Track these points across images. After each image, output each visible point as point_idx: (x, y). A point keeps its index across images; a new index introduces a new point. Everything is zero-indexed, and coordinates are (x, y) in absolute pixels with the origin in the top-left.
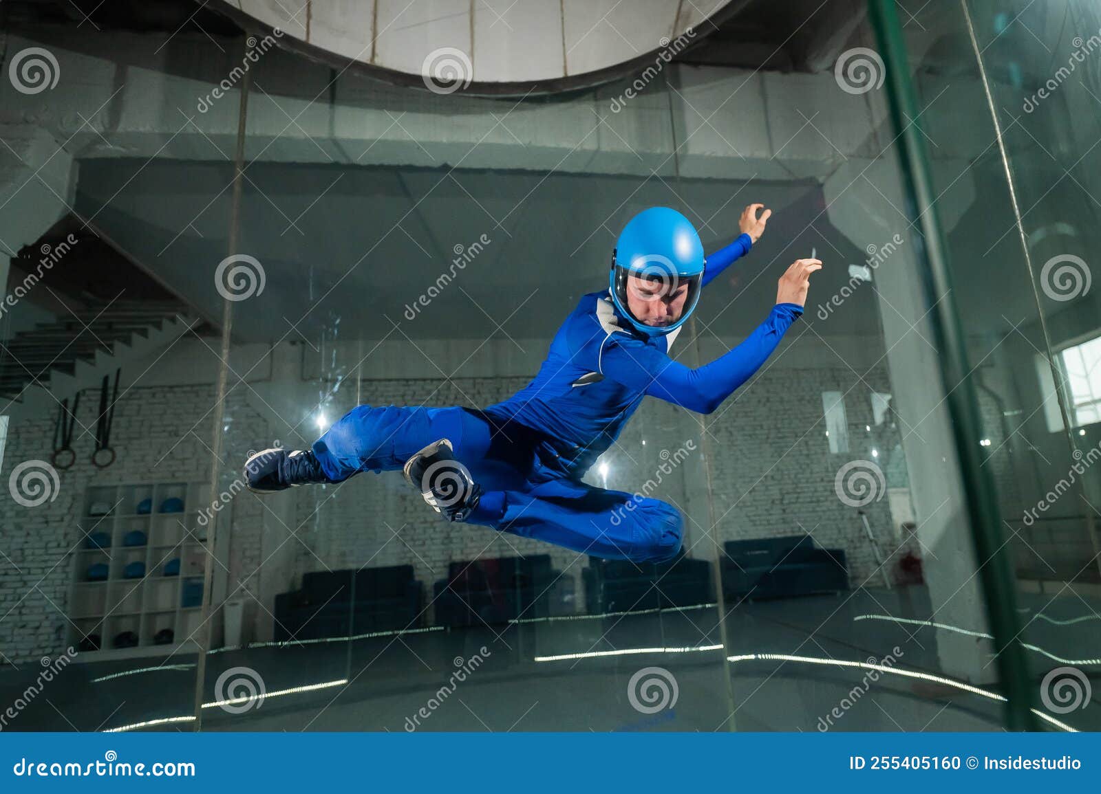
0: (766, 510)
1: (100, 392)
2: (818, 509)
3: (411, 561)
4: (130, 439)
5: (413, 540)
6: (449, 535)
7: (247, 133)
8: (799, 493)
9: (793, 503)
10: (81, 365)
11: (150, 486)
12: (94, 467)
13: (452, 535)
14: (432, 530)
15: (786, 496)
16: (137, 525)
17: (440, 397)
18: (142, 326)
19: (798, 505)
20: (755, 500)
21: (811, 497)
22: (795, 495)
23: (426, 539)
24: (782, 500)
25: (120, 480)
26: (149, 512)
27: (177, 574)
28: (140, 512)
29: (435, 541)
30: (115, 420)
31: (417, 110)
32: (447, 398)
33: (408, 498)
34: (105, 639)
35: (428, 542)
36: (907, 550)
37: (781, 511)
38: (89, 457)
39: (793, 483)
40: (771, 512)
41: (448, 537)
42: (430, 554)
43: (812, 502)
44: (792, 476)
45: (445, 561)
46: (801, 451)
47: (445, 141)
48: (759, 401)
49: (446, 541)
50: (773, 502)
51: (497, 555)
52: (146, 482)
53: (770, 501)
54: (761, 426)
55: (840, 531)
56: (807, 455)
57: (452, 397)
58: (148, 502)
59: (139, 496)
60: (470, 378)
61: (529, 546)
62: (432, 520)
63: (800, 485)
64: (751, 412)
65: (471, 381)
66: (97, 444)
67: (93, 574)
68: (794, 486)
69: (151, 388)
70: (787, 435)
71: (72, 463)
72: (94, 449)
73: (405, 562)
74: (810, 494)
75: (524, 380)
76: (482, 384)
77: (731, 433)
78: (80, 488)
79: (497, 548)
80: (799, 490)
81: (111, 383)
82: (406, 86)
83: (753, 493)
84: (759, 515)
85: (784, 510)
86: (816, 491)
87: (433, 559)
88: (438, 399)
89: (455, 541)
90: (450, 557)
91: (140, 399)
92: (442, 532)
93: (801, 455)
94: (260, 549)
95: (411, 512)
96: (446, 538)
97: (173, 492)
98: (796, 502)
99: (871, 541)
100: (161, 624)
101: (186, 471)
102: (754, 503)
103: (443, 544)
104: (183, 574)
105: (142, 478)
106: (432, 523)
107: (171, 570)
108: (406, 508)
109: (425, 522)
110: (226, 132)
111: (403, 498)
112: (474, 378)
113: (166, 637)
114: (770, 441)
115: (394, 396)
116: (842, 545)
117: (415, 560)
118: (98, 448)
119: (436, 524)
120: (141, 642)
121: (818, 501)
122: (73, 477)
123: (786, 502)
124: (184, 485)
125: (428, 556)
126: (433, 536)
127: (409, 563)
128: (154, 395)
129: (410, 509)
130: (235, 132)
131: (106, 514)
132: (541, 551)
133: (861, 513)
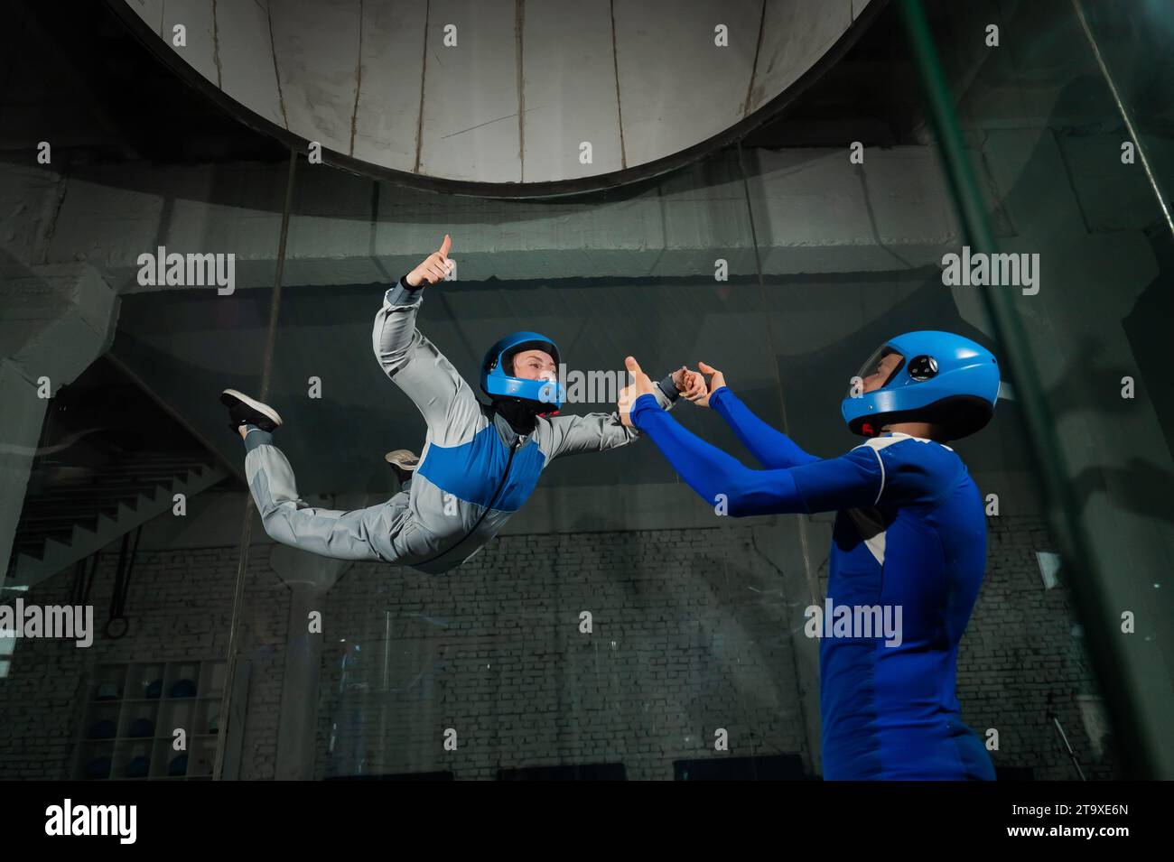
1: (118, 557)
3: (450, 767)
4: (144, 610)
6: (497, 734)
7: (286, 256)
10: (103, 521)
11: (162, 665)
12: (106, 641)
13: (501, 734)
14: (475, 727)
16: (144, 712)
17: (487, 559)
18: (167, 479)
23: (470, 738)
25: (131, 658)
26: (159, 696)
27: (184, 773)
28: (149, 696)
29: (479, 741)
30: (130, 588)
31: (463, 221)
32: (495, 559)
33: (448, 685)
35: (472, 742)
41: (495, 737)
42: (474, 757)
45: (492, 768)
47: (492, 250)
49: (493, 741)
51: (556, 762)
52: (159, 660)
57: (501, 558)
58: (157, 684)
59: (150, 677)
60: (522, 535)
61: (596, 751)
65: (524, 538)
66: (112, 615)
69: (172, 550)
72: (108, 619)
73: (445, 767)
76: (537, 542)
79: (556, 753)
81: (131, 546)
82: (451, 193)
87: (478, 764)
89: (503, 741)
90: (499, 761)
91: (158, 563)
92: (488, 729)
94: (276, 745)
95: (451, 703)
96: (493, 738)
97: (185, 673)
101: (201, 648)
103: (489, 744)
104: (190, 774)
105: (154, 655)
107: (178, 768)
108: (446, 697)
109: (469, 716)
110: (266, 257)
112: (527, 535)
117: (454, 766)
119: (480, 719)
122: (84, 654)
124: (196, 664)
125: (470, 761)
126: (478, 734)
127: (448, 770)
128: (173, 559)
129: (451, 698)
130: (275, 257)
131: (114, 698)
132: (612, 758)
133: (1050, 716)
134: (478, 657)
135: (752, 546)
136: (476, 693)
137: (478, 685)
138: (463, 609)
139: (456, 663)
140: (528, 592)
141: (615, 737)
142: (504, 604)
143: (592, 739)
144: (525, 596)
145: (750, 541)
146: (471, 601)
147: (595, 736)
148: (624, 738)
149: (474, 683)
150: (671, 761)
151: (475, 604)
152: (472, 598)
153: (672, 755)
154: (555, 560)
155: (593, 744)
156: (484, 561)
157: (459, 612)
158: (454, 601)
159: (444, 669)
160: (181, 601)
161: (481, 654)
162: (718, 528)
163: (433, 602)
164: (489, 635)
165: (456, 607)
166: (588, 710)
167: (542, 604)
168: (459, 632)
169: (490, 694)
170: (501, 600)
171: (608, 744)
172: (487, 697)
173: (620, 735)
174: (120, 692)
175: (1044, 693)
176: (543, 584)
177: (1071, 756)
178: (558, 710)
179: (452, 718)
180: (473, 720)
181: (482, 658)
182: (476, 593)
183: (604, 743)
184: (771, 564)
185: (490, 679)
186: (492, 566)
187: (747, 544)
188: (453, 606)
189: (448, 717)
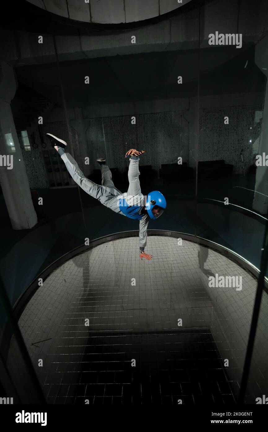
0: (213, 153)
2: (228, 153)
9: (221, 151)
14: (121, 160)
15: (219, 149)
19: (222, 151)
20: (209, 150)
21: (226, 149)
22: (222, 148)
29: (122, 162)
32: (122, 122)
34: (56, 184)
43: (226, 150)
44: (222, 142)
46: (226, 135)
48: (216, 119)
50: (215, 150)
54: (215, 127)
55: (233, 158)
56: (228, 136)
63: (224, 145)
67: (49, 171)
74: (226, 148)
80: (223, 147)
83: (209, 148)
85: (217, 153)
86: (228, 147)
92: (124, 160)
93: (226, 136)
99: (242, 162)
100: (66, 181)
108: (114, 154)
109: (120, 157)
111: (114, 151)
113: (68, 184)
114: (217, 132)
116: (233, 163)
120: (63, 185)
121: (228, 150)
129: (116, 154)
131: (48, 157)
132: (149, 164)
133: (241, 154)
134: (120, 145)
139: (116, 146)
148: (151, 160)
150: (160, 165)
153: (161, 164)
156: (120, 123)
157: (115, 135)
159: (114, 148)
167: (133, 133)
168: (116, 140)
171: (148, 162)
172: (123, 153)
173: (150, 160)
179: (116, 158)
182: (119, 131)
184: (187, 121)
186: (122, 124)
187: (182, 116)
188: (113, 134)
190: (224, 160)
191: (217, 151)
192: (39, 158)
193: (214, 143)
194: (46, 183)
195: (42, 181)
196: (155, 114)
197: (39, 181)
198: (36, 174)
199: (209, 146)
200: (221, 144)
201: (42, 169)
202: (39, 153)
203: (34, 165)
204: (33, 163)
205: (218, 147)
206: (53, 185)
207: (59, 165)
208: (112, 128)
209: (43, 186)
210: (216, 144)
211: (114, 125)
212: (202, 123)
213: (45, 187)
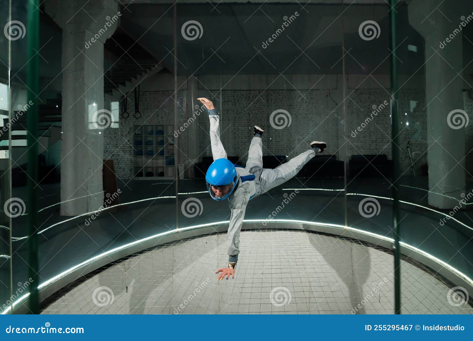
0: (370, 144)
4: (144, 109)
5: (238, 148)
8: (383, 138)
9: (380, 142)
10: (127, 83)
11: (152, 126)
12: (135, 118)
14: (244, 145)
15: (378, 139)
16: (149, 138)
20: (365, 140)
22: (382, 139)
24: (376, 141)
25: (143, 123)
26: (153, 134)
27: (164, 155)
28: (151, 134)
29: (246, 149)
30: (140, 103)
32: (249, 97)
33: (236, 133)
34: (144, 174)
35: (243, 150)
36: (425, 163)
37: (375, 145)
38: (133, 115)
39: (381, 135)
40: (371, 145)
48: (371, 102)
51: (267, 156)
52: (151, 124)
53: (371, 141)
57: (251, 97)
58: (152, 131)
59: (149, 129)
60: (258, 90)
61: (278, 152)
62: (244, 141)
64: (367, 106)
65: (258, 91)
66: (135, 111)
67: (138, 153)
68: (382, 136)
69: (149, 92)
70: (381, 115)
71: (128, 117)
72: (135, 112)
73: (235, 155)
75: (278, 91)
77: (358, 114)
78: (132, 126)
79: (267, 153)
83: (365, 138)
84: (366, 146)
85: (376, 145)
88: (246, 98)
91: (146, 95)
94: (188, 148)
95: (237, 139)
97: (160, 128)
98: (382, 142)
100: (160, 170)
101: (163, 121)
102: (365, 142)
104: (165, 155)
105: (150, 123)
106: (245, 143)
107: (162, 153)
109: (242, 142)
111: (235, 133)
112: (259, 90)
113: (162, 174)
115: (230, 96)
117: (239, 155)
118: (136, 112)
119: (246, 143)
120: (154, 175)
122: (129, 122)
123: (377, 141)
124: (163, 126)
126: (245, 147)
127: (237, 156)
128: (151, 94)
129: (236, 138)
131: (140, 134)
132: (282, 154)
133: (407, 147)
134: (245, 126)
135: (329, 96)
136: (244, 136)
137: (245, 134)
138: (240, 112)
139: (238, 128)
140: (260, 108)
141: (284, 149)
142: (252, 111)
143: (277, 149)
144: (259, 109)
145: (329, 94)
146: (242, 110)
147: (278, 149)
148: (286, 149)
149: (243, 133)
151: (243, 111)
152: (243, 109)
154: (268, 99)
155: (277, 150)
157: (239, 113)
158: (237, 110)
159: (235, 129)
160: (155, 107)
161: (246, 125)
162: (319, 90)
163: (231, 110)
164: (247, 120)
165: (238, 111)
166: (276, 142)
167: (263, 111)
168: (240, 119)
169: (248, 136)
170: (251, 110)
171: (282, 151)
172: (247, 137)
174: (142, 133)
175: (408, 141)
176: (264, 105)
177: (410, 158)
178: (268, 142)
179: (238, 143)
180: (243, 143)
181: (246, 126)
183: (280, 151)
184: (334, 101)
185: (248, 132)
186: (249, 99)
187: (328, 95)
188: (237, 111)
189: (237, 142)
190: (386, 155)
191: (376, 142)
192: (126, 136)
193: (371, 132)
194: (129, 172)
195: (124, 169)
196: (294, 91)
197: (120, 168)
198: (118, 157)
199: (365, 135)
200: (380, 134)
201: (128, 151)
202: (128, 129)
203: (118, 145)
204: (117, 142)
205: (377, 138)
206: (140, 175)
207: (154, 145)
208: (235, 104)
209: (125, 176)
210: (373, 132)
211: (238, 100)
212: (353, 106)
213: (127, 178)
